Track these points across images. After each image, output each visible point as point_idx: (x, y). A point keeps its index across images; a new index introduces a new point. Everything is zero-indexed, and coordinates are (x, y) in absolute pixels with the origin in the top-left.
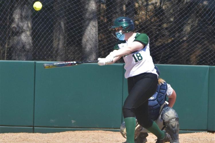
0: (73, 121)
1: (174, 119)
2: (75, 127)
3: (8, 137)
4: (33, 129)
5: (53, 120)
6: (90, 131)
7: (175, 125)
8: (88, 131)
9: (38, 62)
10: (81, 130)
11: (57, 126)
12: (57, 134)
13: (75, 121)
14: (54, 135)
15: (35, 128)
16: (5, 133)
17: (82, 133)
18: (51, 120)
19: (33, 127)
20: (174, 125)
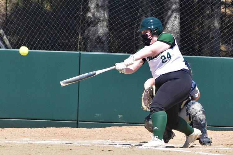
0: (120, 116)
1: (202, 112)
2: (122, 122)
3: (49, 132)
4: (77, 123)
5: (98, 115)
6: (137, 127)
7: (203, 118)
8: (136, 127)
9: (83, 53)
10: (128, 126)
11: (103, 120)
12: (102, 129)
13: (122, 116)
14: (99, 130)
15: (79, 122)
16: (47, 128)
17: (129, 129)
18: (96, 115)
19: (77, 121)
20: (201, 118)
